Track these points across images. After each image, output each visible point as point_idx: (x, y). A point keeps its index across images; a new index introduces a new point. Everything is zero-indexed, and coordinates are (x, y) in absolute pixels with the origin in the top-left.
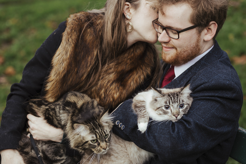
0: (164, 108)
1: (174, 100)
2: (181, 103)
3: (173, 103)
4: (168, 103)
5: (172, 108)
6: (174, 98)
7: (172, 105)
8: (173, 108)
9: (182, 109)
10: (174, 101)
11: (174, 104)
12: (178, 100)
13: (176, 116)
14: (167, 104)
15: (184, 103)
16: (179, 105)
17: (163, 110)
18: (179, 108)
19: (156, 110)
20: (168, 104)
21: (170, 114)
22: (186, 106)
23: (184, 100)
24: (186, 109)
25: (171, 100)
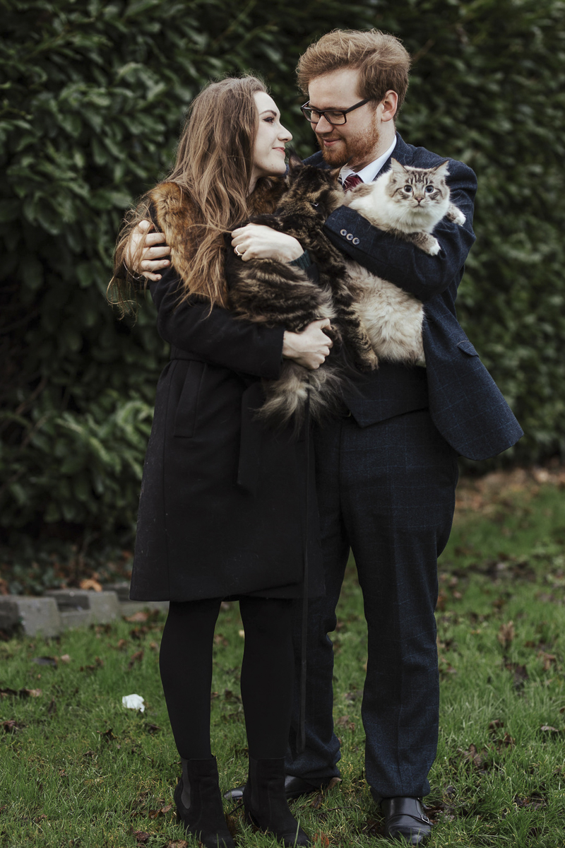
0: (403, 190)
1: (418, 179)
2: (428, 184)
3: (416, 182)
4: (410, 181)
5: (414, 189)
6: (420, 176)
7: (416, 185)
8: (416, 188)
9: (429, 194)
10: (419, 181)
11: (417, 184)
12: (425, 179)
13: (419, 199)
14: (408, 183)
15: (433, 184)
16: (425, 186)
17: (403, 193)
18: (425, 192)
19: (393, 196)
20: (410, 184)
21: (410, 198)
22: (435, 191)
23: (434, 181)
24: (436, 194)
25: (414, 179)
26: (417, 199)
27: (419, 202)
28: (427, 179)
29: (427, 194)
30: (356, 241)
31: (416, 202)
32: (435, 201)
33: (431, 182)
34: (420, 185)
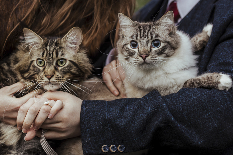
0: (129, 46)
1: (143, 33)
2: (154, 38)
3: (141, 37)
4: (135, 37)
5: (139, 45)
6: (145, 31)
7: (140, 41)
8: (141, 45)
9: (156, 49)
10: (144, 35)
11: (142, 39)
12: (149, 34)
13: (144, 56)
14: (133, 38)
15: (160, 39)
16: (151, 41)
17: (128, 49)
18: (151, 47)
20: (135, 39)
21: (136, 55)
22: (162, 45)
23: (160, 34)
24: (164, 48)
25: (139, 34)
26: (142, 57)
27: (144, 59)
28: (151, 34)
29: (154, 49)
30: (121, 148)
31: (141, 59)
32: (164, 55)
33: (157, 36)
34: (144, 41)
